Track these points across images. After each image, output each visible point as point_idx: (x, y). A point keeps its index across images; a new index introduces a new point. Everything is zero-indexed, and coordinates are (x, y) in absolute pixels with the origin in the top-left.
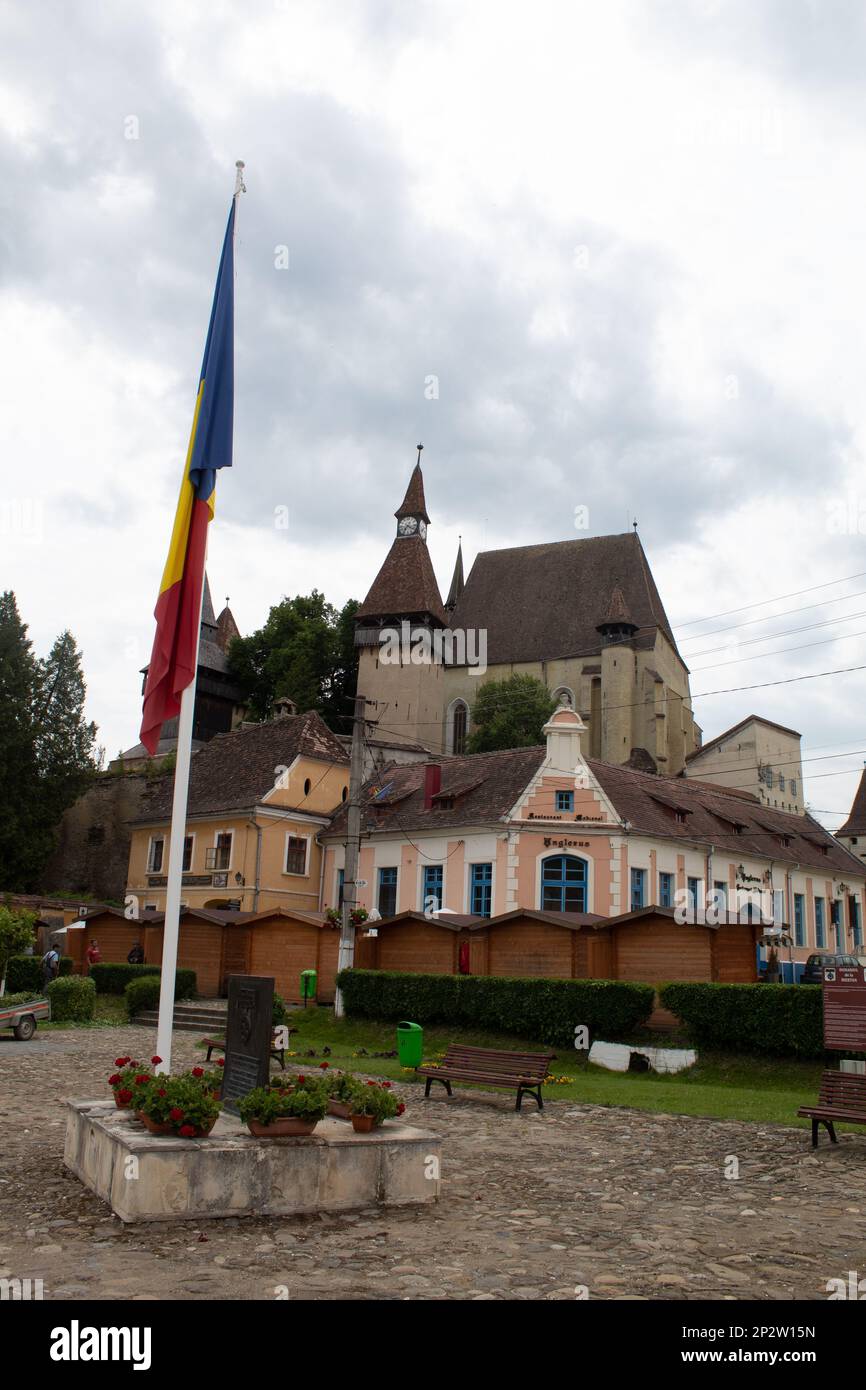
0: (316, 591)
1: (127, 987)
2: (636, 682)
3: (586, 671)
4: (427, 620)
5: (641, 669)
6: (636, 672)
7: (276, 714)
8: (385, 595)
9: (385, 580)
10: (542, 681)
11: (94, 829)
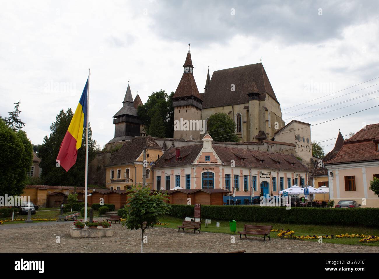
0: (162, 90)
1: (99, 209)
2: (260, 110)
3: (245, 108)
4: (193, 98)
5: (261, 107)
6: (260, 108)
7: (141, 136)
8: (181, 91)
9: (181, 86)
10: (232, 111)
11: (98, 167)
